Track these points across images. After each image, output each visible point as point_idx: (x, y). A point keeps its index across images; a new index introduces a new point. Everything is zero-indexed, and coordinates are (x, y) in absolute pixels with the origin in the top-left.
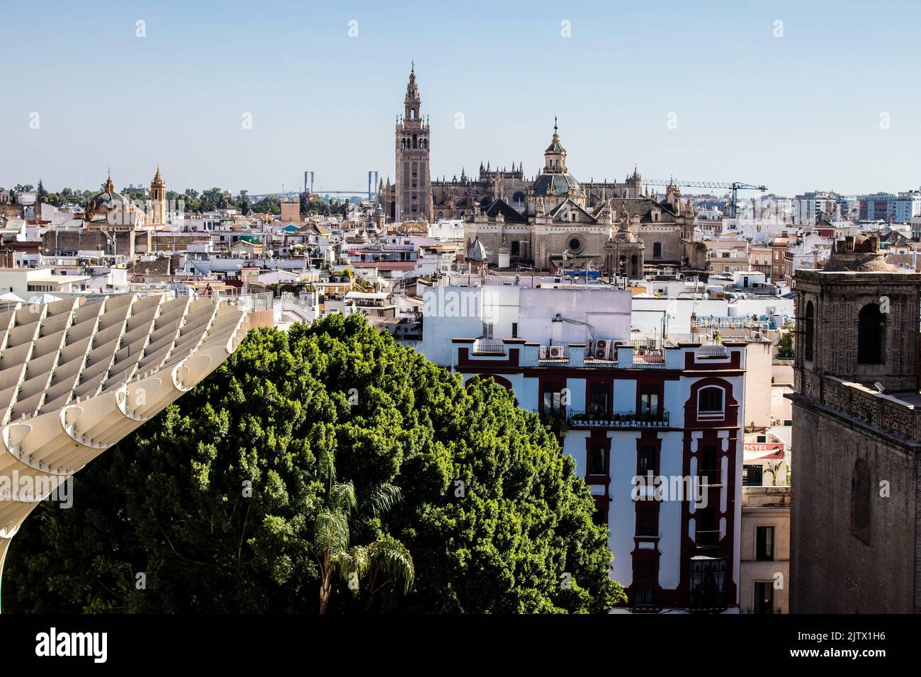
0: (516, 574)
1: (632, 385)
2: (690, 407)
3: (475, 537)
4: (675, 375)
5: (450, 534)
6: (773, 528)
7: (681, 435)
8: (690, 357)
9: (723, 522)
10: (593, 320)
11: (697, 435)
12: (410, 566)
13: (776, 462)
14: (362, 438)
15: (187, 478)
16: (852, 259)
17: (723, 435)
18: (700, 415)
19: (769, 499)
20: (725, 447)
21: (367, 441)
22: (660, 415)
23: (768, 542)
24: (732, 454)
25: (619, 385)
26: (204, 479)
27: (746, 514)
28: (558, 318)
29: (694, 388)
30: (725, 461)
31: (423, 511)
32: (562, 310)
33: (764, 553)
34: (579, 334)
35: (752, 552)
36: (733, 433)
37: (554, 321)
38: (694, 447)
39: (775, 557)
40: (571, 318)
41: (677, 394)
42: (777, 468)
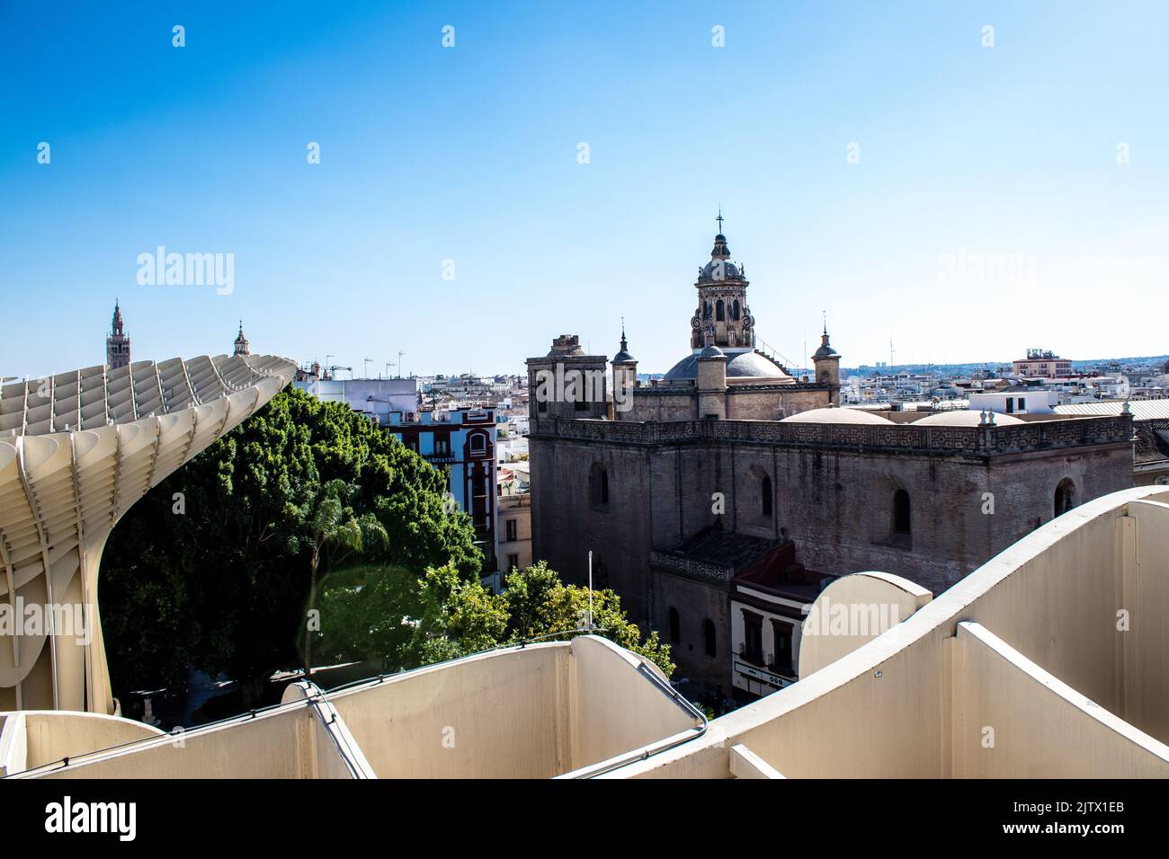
0: (445, 536)
1: (431, 435)
2: (466, 447)
3: (420, 514)
4: (456, 428)
5: (402, 513)
6: (515, 521)
7: (462, 466)
8: (465, 416)
9: (488, 519)
10: (392, 399)
11: (471, 465)
12: (384, 532)
13: (509, 482)
14: (330, 454)
15: (218, 486)
16: (566, 348)
17: (486, 464)
18: (473, 453)
19: (512, 503)
20: (487, 472)
21: (335, 455)
22: (449, 454)
23: (512, 528)
24: (491, 476)
25: (422, 435)
26: (230, 485)
27: (500, 513)
28: (370, 399)
29: (468, 435)
30: (487, 480)
31: (378, 500)
32: (373, 393)
33: (511, 536)
34: (384, 408)
35: (504, 537)
36: (491, 463)
37: (368, 401)
38: (470, 474)
39: (518, 538)
40: (378, 398)
41: (458, 440)
42: (510, 485)
